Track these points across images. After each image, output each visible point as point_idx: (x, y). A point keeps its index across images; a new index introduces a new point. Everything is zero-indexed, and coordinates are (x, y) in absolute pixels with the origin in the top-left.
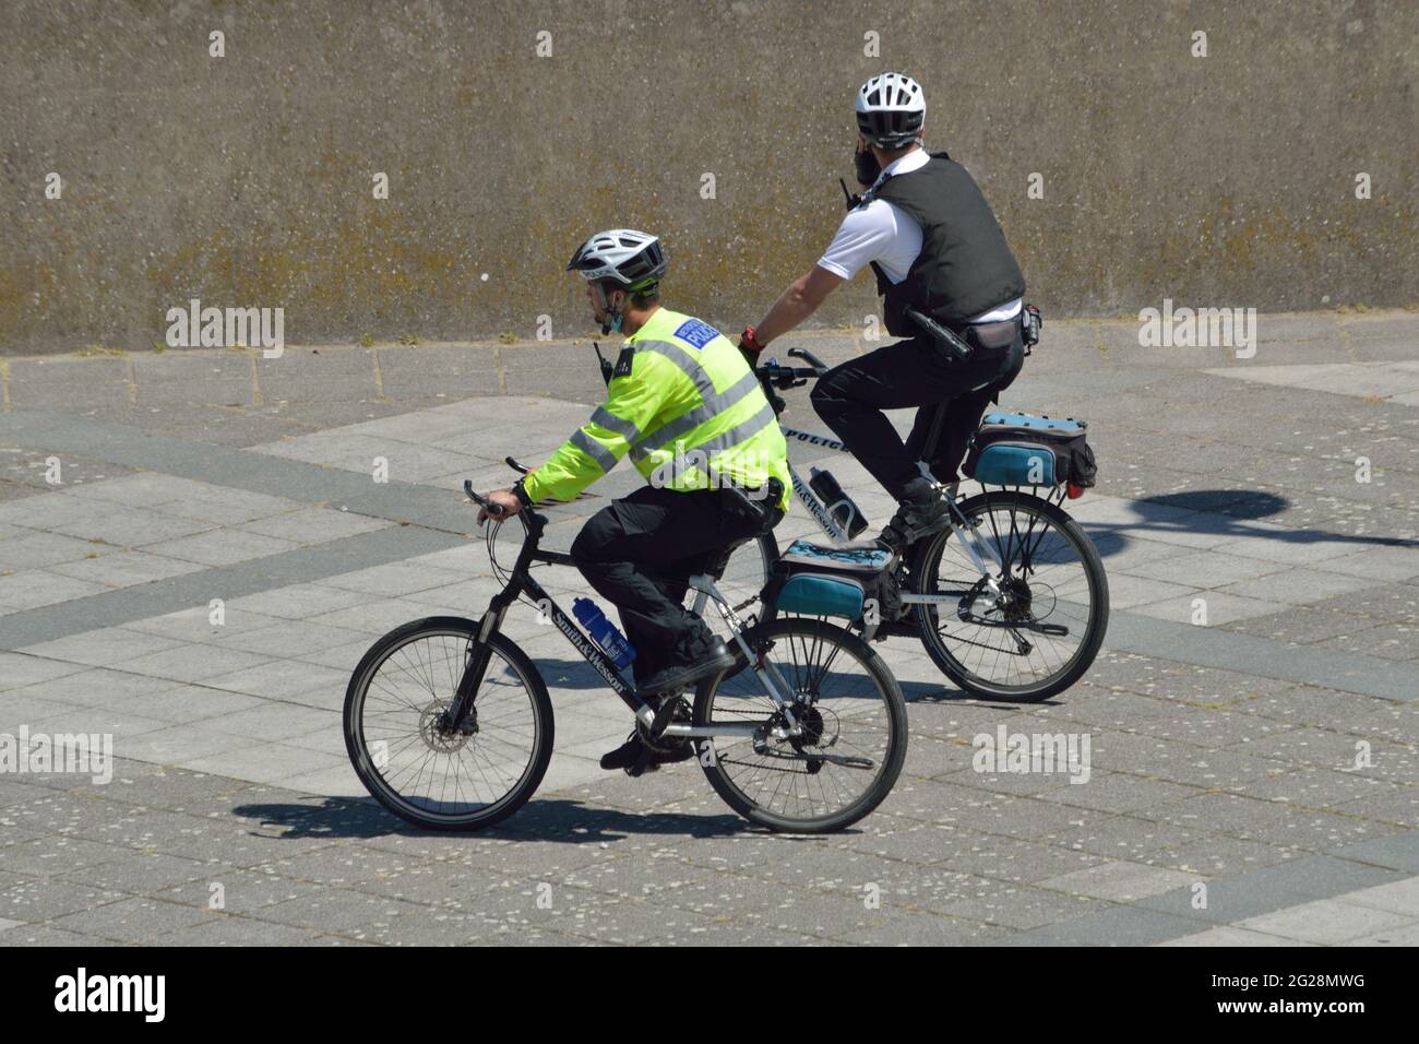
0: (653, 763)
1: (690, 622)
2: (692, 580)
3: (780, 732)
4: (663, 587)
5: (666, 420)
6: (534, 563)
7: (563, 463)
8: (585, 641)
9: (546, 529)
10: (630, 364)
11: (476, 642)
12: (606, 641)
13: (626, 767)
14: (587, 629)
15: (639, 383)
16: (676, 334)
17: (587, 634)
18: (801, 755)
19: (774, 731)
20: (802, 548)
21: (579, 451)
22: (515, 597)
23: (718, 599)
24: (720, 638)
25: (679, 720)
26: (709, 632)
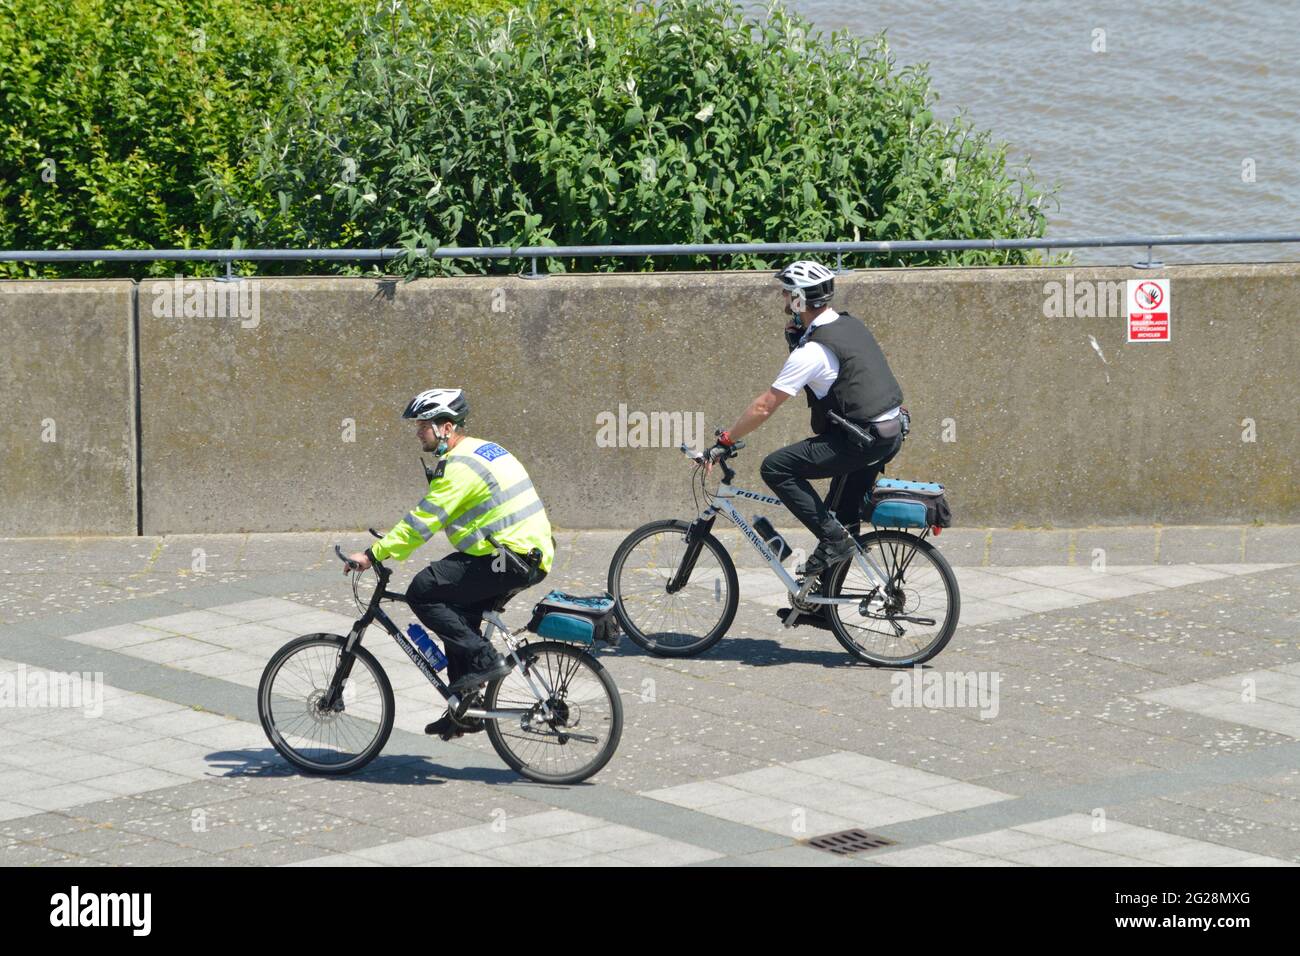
0: (459, 733)
1: (483, 644)
2: (485, 615)
3: (539, 717)
4: (465, 620)
5: (468, 508)
6: (383, 600)
7: (398, 534)
8: (415, 652)
9: (391, 577)
10: (443, 471)
11: (344, 650)
12: (429, 652)
13: (440, 733)
14: (417, 644)
15: (448, 482)
16: (476, 452)
17: (416, 647)
18: (556, 733)
19: (535, 716)
20: (556, 596)
21: (408, 526)
22: (370, 621)
23: (502, 629)
24: (502, 655)
25: (475, 707)
26: (495, 651)
